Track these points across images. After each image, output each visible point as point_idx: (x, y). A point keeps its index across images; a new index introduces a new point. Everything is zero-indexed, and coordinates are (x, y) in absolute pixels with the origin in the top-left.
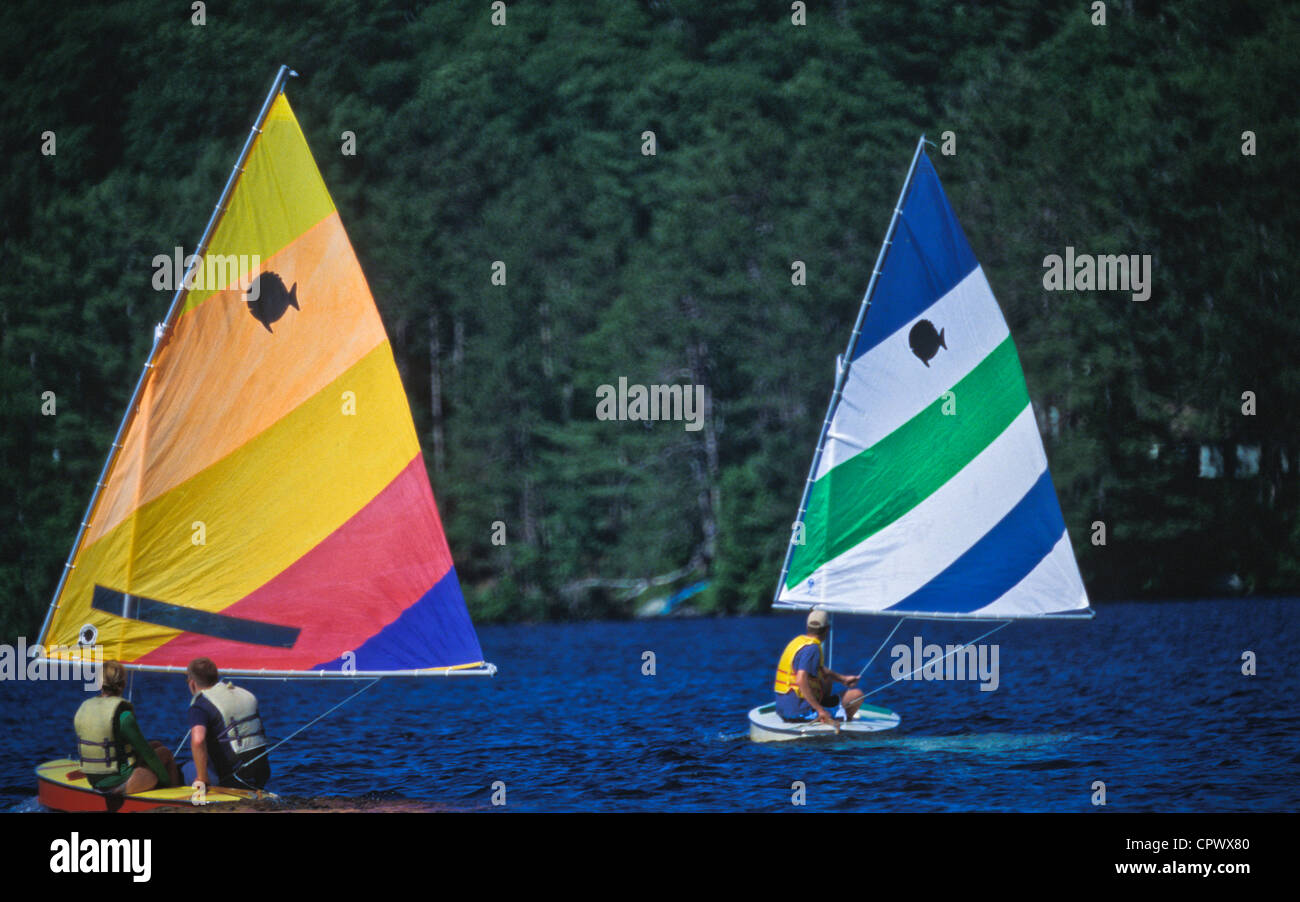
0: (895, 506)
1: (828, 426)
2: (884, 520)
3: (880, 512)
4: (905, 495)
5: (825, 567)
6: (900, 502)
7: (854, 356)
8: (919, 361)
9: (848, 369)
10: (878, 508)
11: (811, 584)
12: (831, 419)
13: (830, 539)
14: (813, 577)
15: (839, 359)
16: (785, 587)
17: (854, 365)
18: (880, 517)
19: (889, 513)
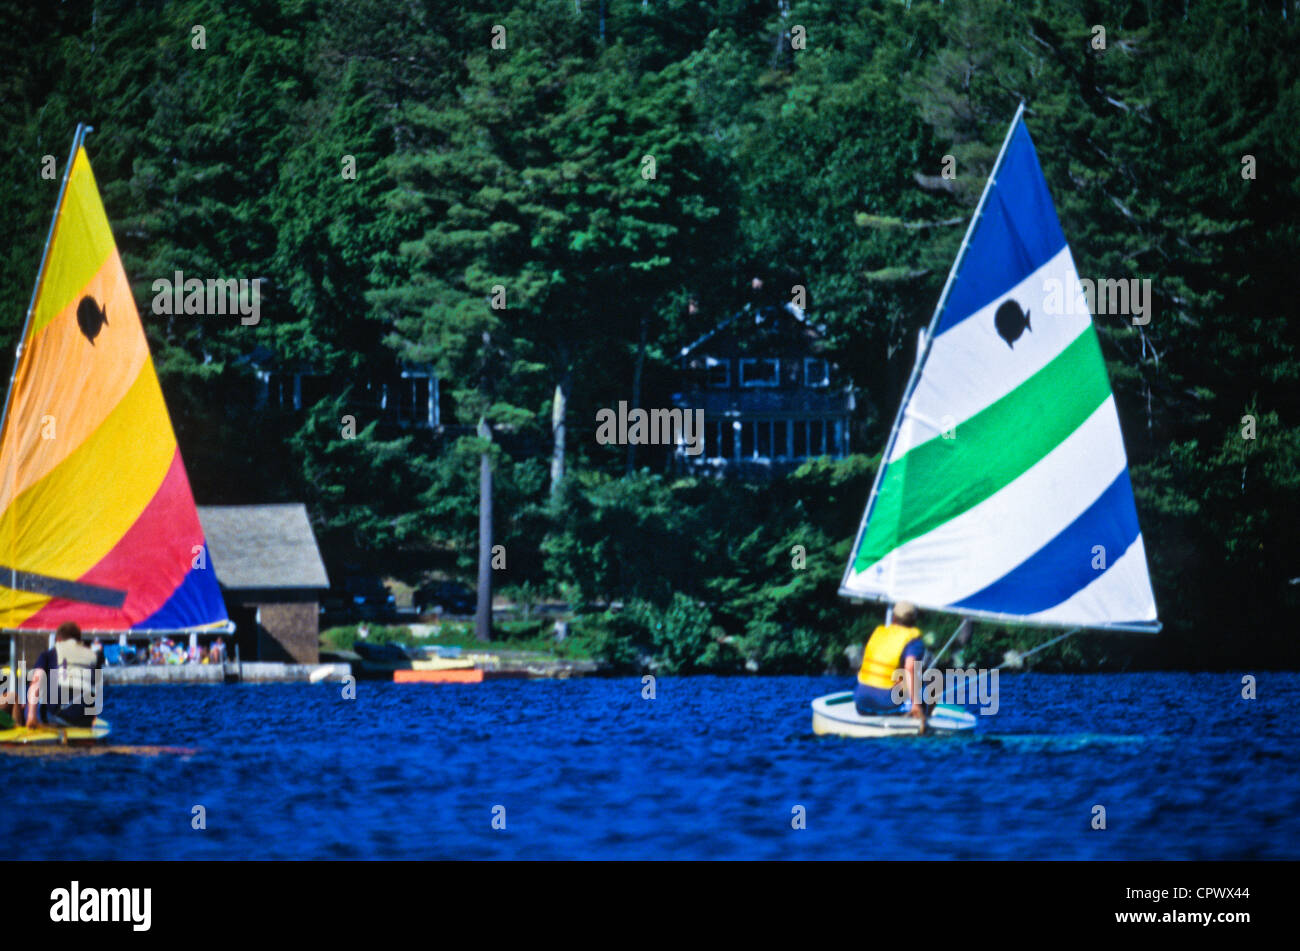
0: (971, 495)
1: (906, 405)
2: (958, 510)
3: (956, 499)
4: (983, 483)
5: (895, 555)
6: (976, 490)
7: (938, 332)
8: (1003, 343)
9: (930, 345)
10: (954, 494)
11: (880, 571)
12: (910, 396)
13: (902, 524)
14: (882, 563)
15: (922, 334)
16: (854, 572)
17: (938, 342)
18: (955, 504)
19: (964, 501)
